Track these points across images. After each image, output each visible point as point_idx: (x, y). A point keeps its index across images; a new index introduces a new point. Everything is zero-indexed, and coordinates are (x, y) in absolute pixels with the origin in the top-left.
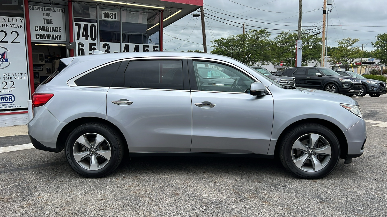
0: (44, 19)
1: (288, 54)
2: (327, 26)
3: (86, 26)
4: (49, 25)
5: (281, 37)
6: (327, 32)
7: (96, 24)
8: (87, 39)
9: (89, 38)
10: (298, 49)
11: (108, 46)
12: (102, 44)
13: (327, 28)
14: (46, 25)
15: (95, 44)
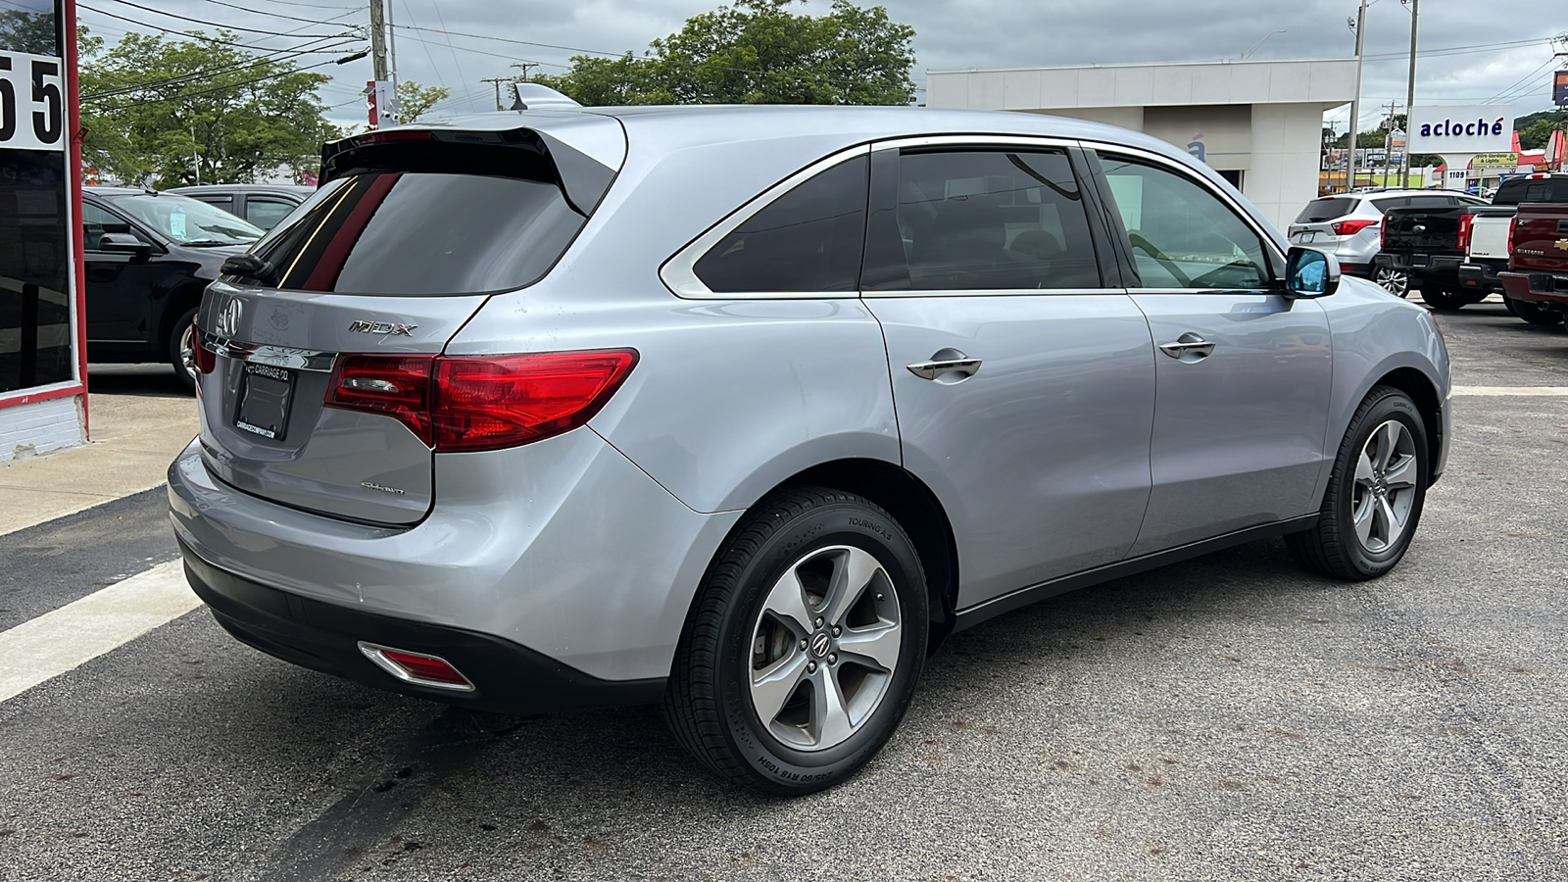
1: (177, 137)
2: (391, 30)
5: (126, 56)
6: (393, 55)
10: (379, 116)
13: (392, 34)
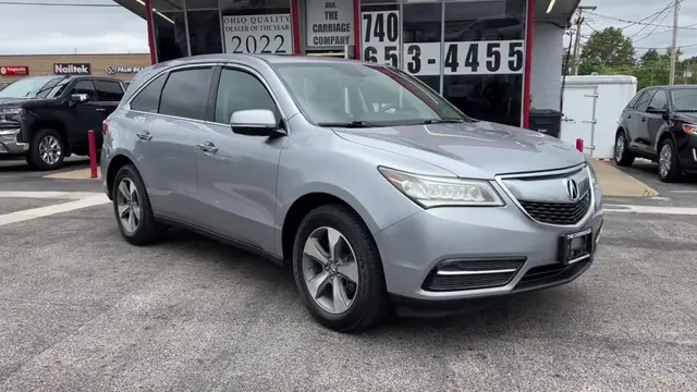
0: (326, 13)
3: (380, 18)
4: (333, 22)
7: (396, 12)
8: (381, 40)
9: (386, 38)
11: (418, 49)
12: (407, 46)
14: (328, 22)
15: (394, 48)
